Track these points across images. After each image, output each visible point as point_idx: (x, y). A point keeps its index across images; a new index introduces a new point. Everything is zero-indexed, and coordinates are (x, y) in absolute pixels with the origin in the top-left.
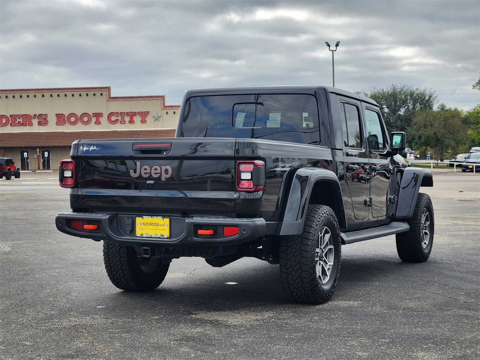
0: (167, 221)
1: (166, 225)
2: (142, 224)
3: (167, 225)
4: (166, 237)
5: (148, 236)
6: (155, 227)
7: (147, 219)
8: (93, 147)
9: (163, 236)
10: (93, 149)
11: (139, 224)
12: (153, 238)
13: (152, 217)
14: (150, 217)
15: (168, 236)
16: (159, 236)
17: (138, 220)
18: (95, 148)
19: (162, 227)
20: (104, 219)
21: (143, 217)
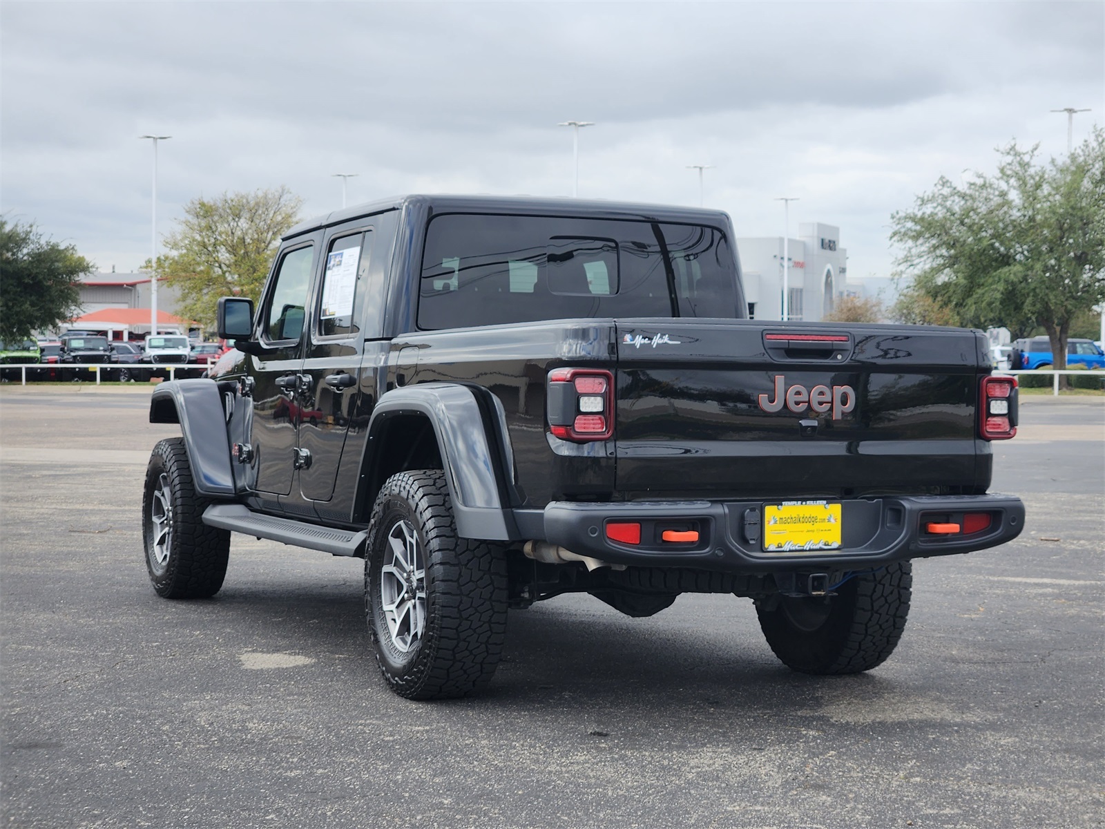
0: (836, 509)
1: (832, 520)
2: (778, 522)
3: (835, 520)
4: (835, 545)
5: (794, 548)
6: (809, 526)
7: (791, 509)
8: (661, 337)
9: (828, 545)
10: (661, 341)
11: (772, 522)
12: (806, 551)
13: (804, 503)
14: (799, 502)
15: (840, 543)
16: (821, 545)
17: (770, 511)
18: (666, 339)
19: (825, 525)
20: (720, 516)
21: (782, 505)
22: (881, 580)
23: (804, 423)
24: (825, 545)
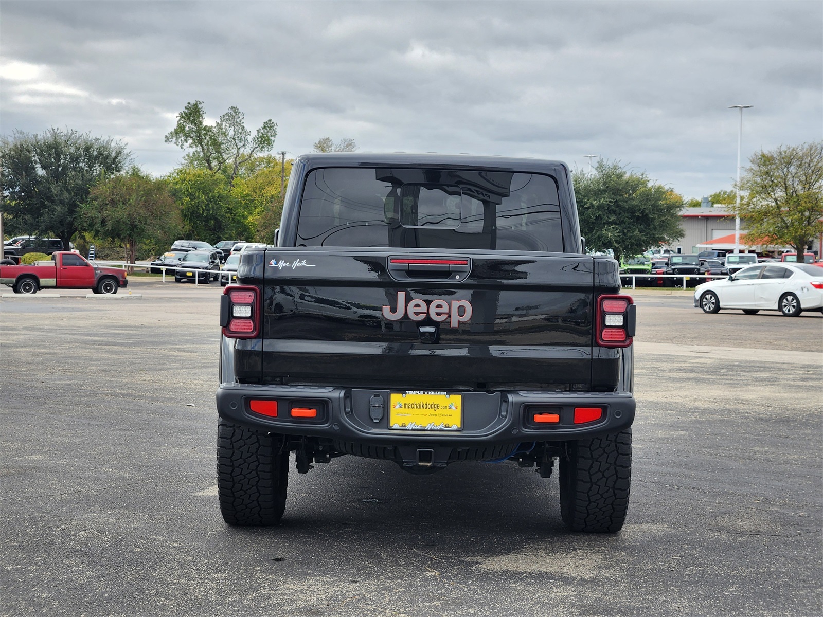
0: (456, 399)
1: (453, 407)
2: (403, 407)
3: (456, 408)
4: (455, 428)
5: (416, 428)
6: (431, 411)
7: (414, 397)
8: (300, 262)
9: (448, 427)
10: (299, 265)
11: (398, 406)
12: (427, 430)
13: (426, 393)
14: (422, 392)
15: (460, 426)
16: (441, 427)
17: (396, 399)
18: (304, 263)
19: (447, 411)
20: (335, 399)
21: (406, 394)
22: (598, 458)
23: (423, 329)
24: (446, 427)
